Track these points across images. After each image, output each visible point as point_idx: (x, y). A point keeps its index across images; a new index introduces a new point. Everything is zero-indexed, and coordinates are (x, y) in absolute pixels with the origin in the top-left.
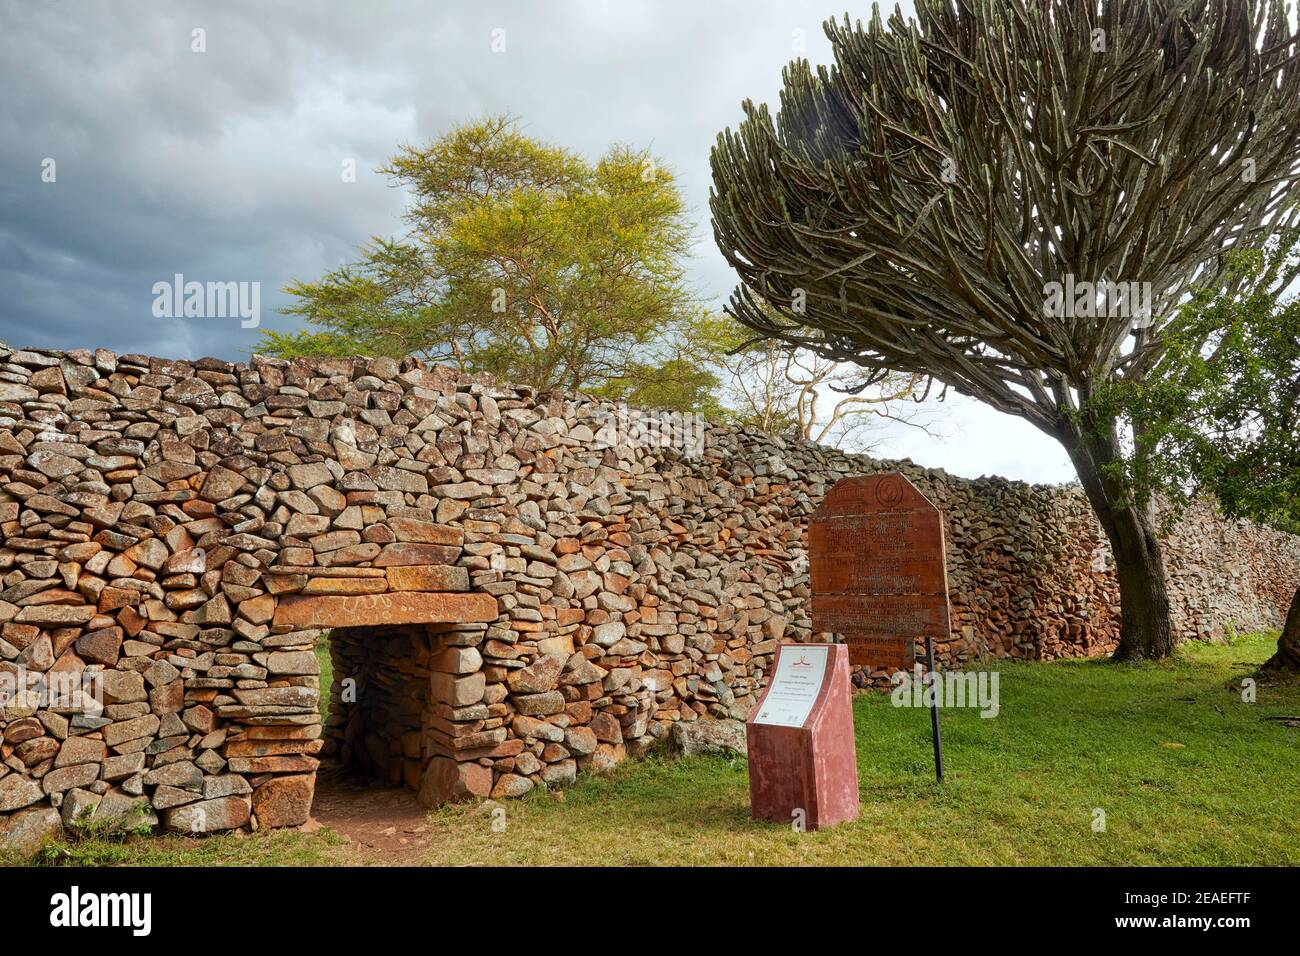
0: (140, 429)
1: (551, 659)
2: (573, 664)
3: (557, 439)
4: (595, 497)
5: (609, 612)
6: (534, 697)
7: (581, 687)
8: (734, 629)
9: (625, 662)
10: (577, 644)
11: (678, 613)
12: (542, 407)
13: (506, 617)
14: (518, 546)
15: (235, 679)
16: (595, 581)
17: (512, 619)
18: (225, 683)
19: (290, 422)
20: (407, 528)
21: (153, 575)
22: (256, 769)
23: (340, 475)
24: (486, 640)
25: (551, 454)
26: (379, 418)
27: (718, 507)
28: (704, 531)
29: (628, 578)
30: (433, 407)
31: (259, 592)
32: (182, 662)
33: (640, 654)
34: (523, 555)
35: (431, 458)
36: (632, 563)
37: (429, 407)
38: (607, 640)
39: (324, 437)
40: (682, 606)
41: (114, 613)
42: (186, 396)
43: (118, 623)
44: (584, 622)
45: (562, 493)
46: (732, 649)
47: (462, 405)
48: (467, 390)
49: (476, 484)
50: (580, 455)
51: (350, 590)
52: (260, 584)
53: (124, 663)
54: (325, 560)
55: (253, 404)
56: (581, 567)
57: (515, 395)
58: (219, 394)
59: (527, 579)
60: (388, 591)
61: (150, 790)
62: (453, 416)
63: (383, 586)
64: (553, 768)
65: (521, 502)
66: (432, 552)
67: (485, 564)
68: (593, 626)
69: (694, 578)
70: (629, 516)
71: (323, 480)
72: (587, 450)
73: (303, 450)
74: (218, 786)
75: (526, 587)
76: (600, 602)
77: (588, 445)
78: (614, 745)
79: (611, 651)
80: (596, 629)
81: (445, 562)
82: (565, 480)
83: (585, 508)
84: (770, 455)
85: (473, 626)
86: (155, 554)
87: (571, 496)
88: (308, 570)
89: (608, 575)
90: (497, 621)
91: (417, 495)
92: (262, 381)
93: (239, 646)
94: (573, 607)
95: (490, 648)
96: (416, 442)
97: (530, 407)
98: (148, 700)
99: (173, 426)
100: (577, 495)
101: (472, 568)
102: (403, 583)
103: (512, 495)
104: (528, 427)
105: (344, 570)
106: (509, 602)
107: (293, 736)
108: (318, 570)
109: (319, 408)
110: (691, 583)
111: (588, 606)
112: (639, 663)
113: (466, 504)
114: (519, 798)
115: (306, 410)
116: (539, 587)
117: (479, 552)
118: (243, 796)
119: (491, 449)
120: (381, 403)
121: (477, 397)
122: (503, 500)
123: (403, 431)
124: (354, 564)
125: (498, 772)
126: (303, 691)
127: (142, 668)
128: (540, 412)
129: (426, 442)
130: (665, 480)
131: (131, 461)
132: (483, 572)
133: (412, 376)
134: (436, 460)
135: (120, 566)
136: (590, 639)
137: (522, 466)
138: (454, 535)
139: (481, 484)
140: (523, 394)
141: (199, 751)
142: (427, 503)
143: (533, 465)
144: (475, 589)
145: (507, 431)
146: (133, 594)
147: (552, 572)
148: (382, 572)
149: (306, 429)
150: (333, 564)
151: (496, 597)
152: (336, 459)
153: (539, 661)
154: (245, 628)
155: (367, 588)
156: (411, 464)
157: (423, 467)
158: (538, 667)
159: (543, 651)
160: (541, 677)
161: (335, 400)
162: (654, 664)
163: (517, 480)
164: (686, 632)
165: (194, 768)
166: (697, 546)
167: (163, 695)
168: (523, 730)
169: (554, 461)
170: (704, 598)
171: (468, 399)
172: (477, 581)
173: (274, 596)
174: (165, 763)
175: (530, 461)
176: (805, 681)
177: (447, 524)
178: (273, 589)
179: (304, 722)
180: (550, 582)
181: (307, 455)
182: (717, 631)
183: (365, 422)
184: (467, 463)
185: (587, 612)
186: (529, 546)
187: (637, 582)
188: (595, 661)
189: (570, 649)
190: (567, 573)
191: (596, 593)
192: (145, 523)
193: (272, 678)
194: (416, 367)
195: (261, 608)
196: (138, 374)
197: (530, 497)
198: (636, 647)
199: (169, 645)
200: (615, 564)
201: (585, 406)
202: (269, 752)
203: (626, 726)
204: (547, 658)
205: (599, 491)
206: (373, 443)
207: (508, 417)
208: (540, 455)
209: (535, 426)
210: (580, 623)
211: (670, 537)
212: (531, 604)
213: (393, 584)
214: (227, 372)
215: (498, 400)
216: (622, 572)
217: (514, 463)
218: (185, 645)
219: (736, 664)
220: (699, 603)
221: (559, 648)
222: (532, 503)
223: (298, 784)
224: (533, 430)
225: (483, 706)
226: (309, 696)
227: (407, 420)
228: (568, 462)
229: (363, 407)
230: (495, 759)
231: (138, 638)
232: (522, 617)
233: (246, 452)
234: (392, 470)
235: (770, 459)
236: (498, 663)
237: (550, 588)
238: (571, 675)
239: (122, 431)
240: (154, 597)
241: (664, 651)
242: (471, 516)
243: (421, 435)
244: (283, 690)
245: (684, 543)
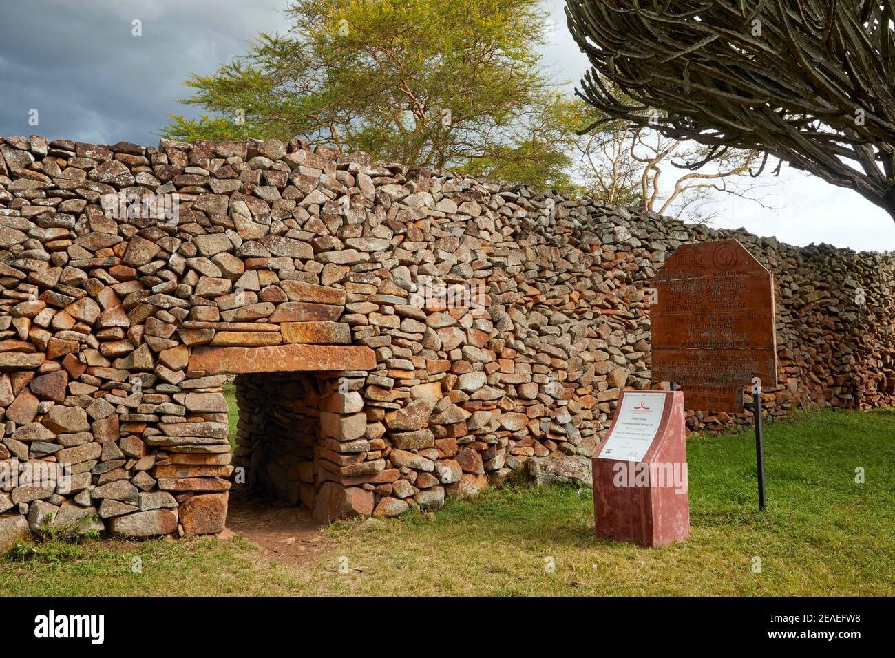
0: (70, 205)
1: (422, 403)
2: (441, 407)
3: (425, 212)
4: (460, 262)
5: (472, 363)
6: (408, 434)
7: (448, 426)
8: (582, 379)
9: (485, 405)
10: (444, 390)
11: (532, 364)
12: (412, 182)
13: (383, 366)
14: (392, 305)
15: (160, 414)
16: (460, 336)
17: (388, 368)
18: (152, 418)
19: (194, 198)
20: (297, 289)
21: (89, 329)
22: (180, 488)
23: (239, 243)
24: (366, 386)
25: (421, 224)
26: (271, 193)
27: (569, 272)
28: (556, 293)
29: (489, 333)
30: (316, 183)
31: (175, 343)
32: (117, 400)
33: (499, 399)
34: (397, 313)
35: (316, 228)
36: (492, 320)
37: (313, 184)
38: (470, 387)
39: (224, 210)
40: (536, 359)
41: (59, 359)
42: (107, 176)
43: (63, 368)
44: (450, 372)
45: (431, 259)
46: (580, 396)
47: (341, 181)
48: (346, 168)
49: (355, 251)
50: (446, 226)
51: (250, 342)
52: (176, 336)
53: (69, 400)
54: (228, 316)
55: (163, 182)
56: (448, 324)
57: (387, 173)
58: (134, 174)
59: (401, 334)
60: (282, 343)
61: (97, 503)
62: (334, 191)
63: (278, 339)
64: (425, 493)
65: (394, 267)
66: (319, 311)
67: (365, 320)
68: (459, 375)
69: (547, 334)
70: (490, 279)
71: (224, 248)
72: (452, 221)
73: (206, 222)
74: (151, 501)
75: (400, 341)
76: (464, 354)
77: (452, 217)
78: (476, 475)
79: (474, 396)
80: (461, 378)
81: (331, 319)
82: (433, 248)
83: (450, 272)
84: (617, 225)
85: (356, 373)
86: (89, 311)
87: (438, 261)
88: (215, 325)
89: (471, 331)
90: (375, 370)
91: (304, 261)
92: (170, 162)
93: (161, 387)
94: (440, 358)
95: (370, 392)
96: (303, 215)
97: (401, 183)
98: (91, 431)
99: (98, 202)
100: (443, 261)
101: (353, 324)
102: (295, 337)
103: (387, 261)
104: (400, 201)
105: (245, 325)
106: (386, 353)
107: (209, 462)
108: (223, 325)
109: (219, 186)
110: (544, 339)
111: (453, 357)
112: (498, 407)
113: (348, 269)
114: (397, 516)
115: (208, 187)
116: (411, 340)
117: (360, 311)
118: (171, 509)
119: (367, 220)
120: (271, 180)
121: (355, 174)
122: (379, 266)
123: (291, 205)
124: (253, 320)
125: (379, 495)
126: (215, 426)
127: (85, 404)
128: (410, 187)
129: (311, 214)
130: (522, 248)
131: (65, 232)
132: (362, 327)
133: (297, 156)
134: (320, 230)
135: (62, 321)
136: (456, 386)
137: (395, 235)
138: (338, 295)
139: (359, 251)
140: (395, 171)
141: (134, 472)
142: (313, 267)
143: (405, 234)
144: (356, 342)
145: (381, 204)
146: (74, 343)
147: (422, 327)
148: (276, 327)
149: (209, 203)
150: (236, 320)
151: (375, 349)
152: (235, 230)
153: (412, 404)
154: (165, 373)
155: (264, 341)
156: (298, 234)
157: (308, 236)
158: (412, 408)
159: (415, 395)
160: (414, 417)
161: (232, 178)
162: (512, 408)
163: (391, 248)
164: (540, 381)
165: (131, 486)
166: (549, 306)
167: (103, 427)
168: (399, 461)
169: (423, 231)
170: (555, 351)
171: (346, 176)
172: (358, 336)
173: (188, 347)
174: (107, 481)
175: (401, 231)
176: (642, 422)
177: (331, 286)
178: (187, 341)
179: (217, 451)
180: (421, 337)
181: (211, 227)
182: (566, 381)
183: (259, 197)
184: (347, 233)
185: (453, 362)
186: (402, 306)
187: (497, 337)
188: (460, 404)
189: (439, 394)
190: (435, 329)
191: (461, 346)
192: (80, 284)
193: (189, 414)
194: (301, 148)
195: (178, 357)
196: (66, 157)
197: (402, 263)
198: (496, 393)
199: (105, 386)
200: (477, 321)
201: (450, 181)
202: (190, 474)
203: (487, 460)
204: (418, 401)
205: (463, 257)
206: (266, 215)
207: (382, 192)
208: (411, 225)
209: (406, 200)
210: (447, 372)
211: (526, 298)
212: (404, 355)
213: (286, 338)
214: (140, 154)
215: (372, 177)
216: (483, 328)
217: (387, 233)
218: (118, 387)
219: (583, 409)
220: (551, 356)
221: (428, 393)
222: (404, 268)
223: (215, 501)
224: (404, 203)
225: (364, 441)
226: (220, 429)
227: (295, 196)
228: (435, 231)
229: (256, 184)
230: (375, 485)
231: (80, 380)
232: (397, 366)
233: (159, 224)
234: (283, 239)
235: (616, 229)
236: (376, 405)
237: (420, 342)
238: (440, 417)
239: (57, 206)
240: (90, 347)
241: (520, 397)
242: (352, 279)
243: (307, 208)
244: (199, 424)
245: (538, 304)
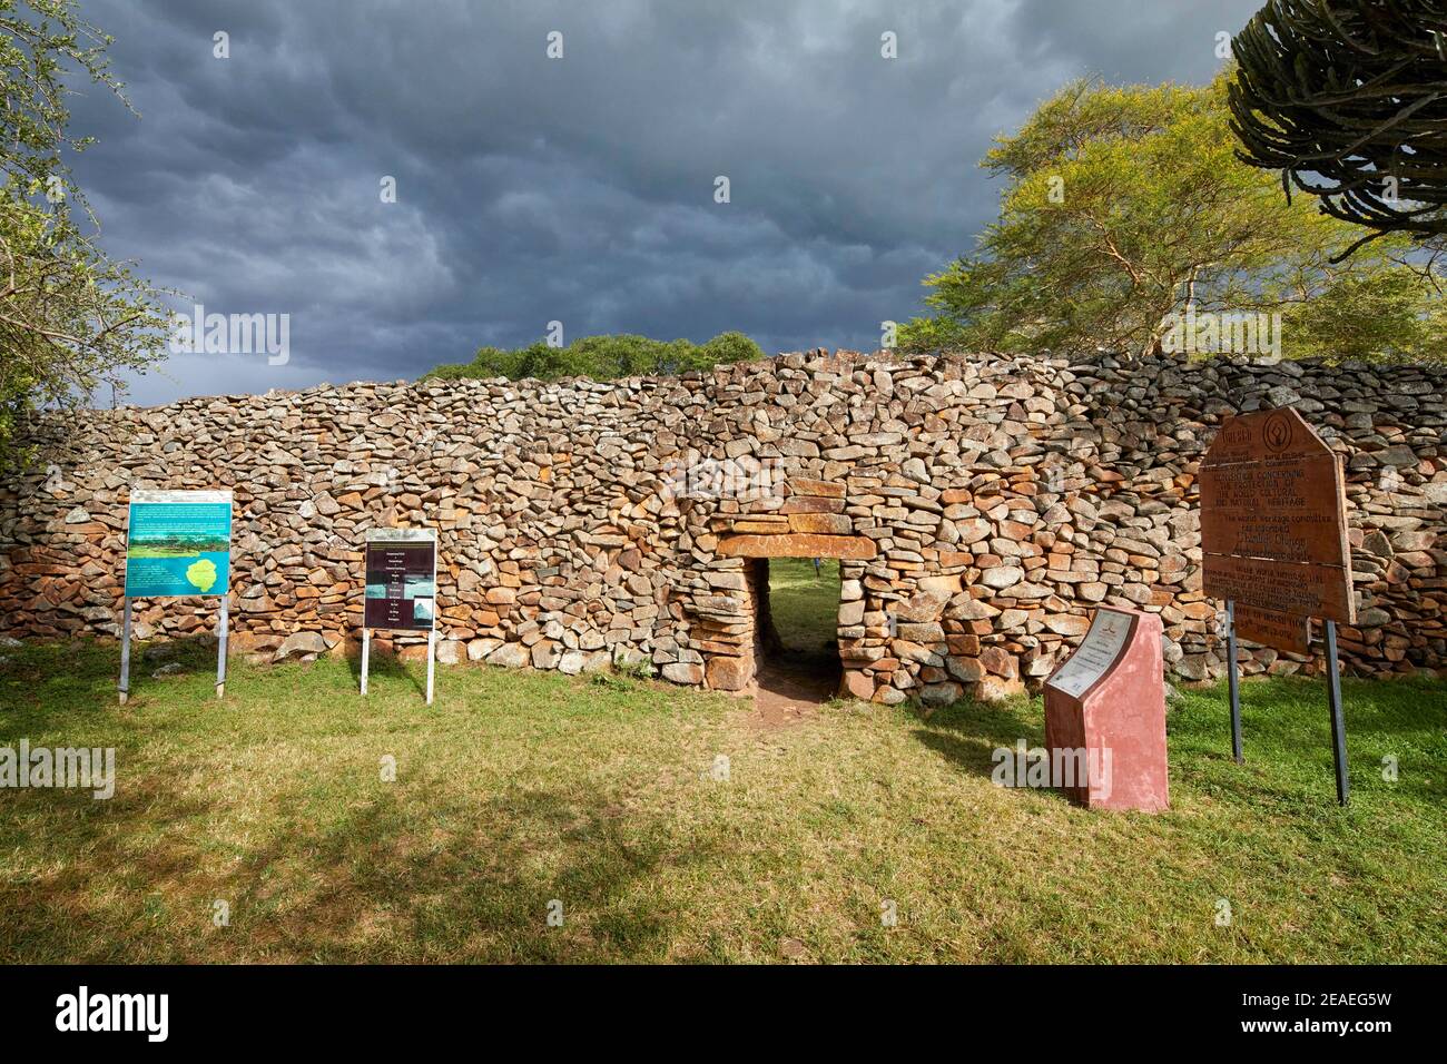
0: (647, 425)
1: (929, 595)
2: (955, 601)
3: (952, 400)
4: (991, 450)
5: (1002, 557)
6: (907, 625)
7: (965, 623)
8: (1185, 583)
9: (1020, 604)
10: (963, 584)
11: (1100, 562)
12: (937, 373)
13: (882, 557)
14: (900, 497)
15: (693, 587)
16: (984, 528)
17: (887, 558)
18: (687, 590)
19: (729, 411)
20: (801, 485)
21: (654, 518)
22: (704, 649)
23: (757, 446)
24: (865, 575)
25: (943, 414)
26: (790, 400)
27: (1172, 450)
28: (1148, 478)
29: (1031, 526)
30: (828, 387)
31: (707, 530)
32: (668, 573)
33: (1043, 598)
34: (904, 505)
35: (821, 429)
36: (1037, 511)
37: (824, 387)
38: (996, 583)
39: (749, 419)
40: (1105, 554)
41: (636, 540)
42: (675, 400)
43: (638, 547)
44: (974, 566)
45: (951, 449)
46: (1183, 603)
47: (856, 381)
48: (862, 368)
49: (859, 447)
50: (977, 413)
51: (762, 531)
52: (707, 525)
53: (641, 572)
54: (745, 509)
55: (711, 400)
56: (968, 515)
57: (911, 366)
58: (693, 395)
59: (906, 526)
60: (791, 532)
61: (653, 650)
62: (845, 392)
63: (786, 529)
64: (929, 687)
65: (905, 460)
66: (821, 504)
67: (867, 512)
68: (982, 569)
69: (1128, 527)
70: (1040, 466)
71: (746, 451)
72: (988, 406)
73: (735, 430)
74: (685, 655)
75: (906, 532)
76: (991, 547)
77: (988, 402)
78: (1006, 679)
79: (1002, 593)
80: (985, 572)
81: (832, 511)
82: (957, 437)
83: (978, 461)
84: (1273, 385)
85: (853, 562)
86: (654, 505)
87: (962, 451)
88: (734, 516)
89: (1005, 523)
90: (874, 560)
91: (809, 459)
92: (717, 383)
93: (695, 566)
94: (959, 551)
95: (868, 582)
96: (811, 417)
97: (927, 374)
98: (653, 595)
99: (664, 422)
100: (968, 450)
101: (854, 516)
102: (801, 527)
103: (896, 454)
104: (922, 393)
105: (758, 517)
106: (886, 545)
107: (724, 630)
108: (740, 517)
109: (748, 399)
110: (1123, 532)
111: (975, 551)
112: (1042, 607)
113: (853, 464)
114: (892, 706)
115: (739, 401)
116: (920, 532)
117: (862, 505)
118: (699, 664)
119: (877, 417)
120: (789, 389)
121: (871, 373)
122: (885, 459)
123: (802, 409)
124: (766, 512)
125: (879, 682)
126: (729, 600)
127: (650, 575)
128: (935, 379)
129: (819, 416)
130: (1097, 427)
131: (644, 446)
132: (862, 519)
133: (816, 364)
134: (825, 430)
135: (638, 512)
136: (979, 580)
137: (910, 428)
138: (838, 489)
139: (864, 446)
140: (918, 364)
141: (676, 631)
142: (816, 464)
143: (922, 426)
144: (857, 534)
145: (899, 399)
146: (644, 529)
147: (936, 519)
148: (785, 518)
149: (739, 414)
150: (751, 512)
151: (876, 540)
152: (755, 435)
153: (918, 595)
154: (697, 554)
155: (775, 530)
156: (805, 435)
157: (815, 436)
158: (917, 600)
159: (923, 587)
160: (918, 609)
161: (757, 391)
162: (1063, 609)
163: (904, 441)
164: (1109, 581)
165: (673, 642)
166: (1139, 493)
167: (659, 594)
168: (897, 651)
169: (947, 421)
170: (1135, 547)
171: (862, 376)
172: (857, 527)
173: (717, 534)
174: (660, 636)
175: (917, 423)
177: (833, 481)
178: (715, 528)
179: (728, 622)
180: (934, 529)
181: (738, 434)
182: (1158, 582)
183: (778, 405)
184: (851, 430)
185: (976, 556)
186: (912, 498)
187: (1044, 529)
188: (985, 600)
189: (957, 587)
190: (954, 521)
191: (988, 538)
192: (649, 484)
193: (714, 589)
194: (820, 356)
195: (709, 542)
196: (652, 389)
197: (914, 455)
198: (1036, 591)
199: (664, 563)
200: (1013, 512)
201: (993, 365)
202: (712, 638)
203: (1024, 666)
204: (925, 594)
205: (997, 444)
206: (780, 420)
207: (902, 386)
208: (930, 417)
209: (927, 392)
210: (968, 566)
211: (1099, 485)
212: (908, 547)
213: (793, 528)
214: (697, 380)
215: (892, 373)
216: (1021, 519)
217: (901, 427)
218: (670, 563)
219: (1187, 618)
220: (1130, 553)
221: (942, 586)
222: (916, 460)
223: (729, 662)
224: (926, 395)
225: (863, 628)
226: (733, 604)
227: (807, 400)
228: (963, 420)
229: (778, 394)
230: (876, 671)
231: (648, 557)
232: (896, 557)
233: (704, 435)
234: (792, 440)
235: (1271, 391)
236: (874, 594)
237: (933, 534)
238: (953, 611)
239: (641, 427)
240: (654, 532)
241: (1079, 598)
242: (853, 473)
243: (815, 410)
244: (719, 598)
245: (1120, 491)
